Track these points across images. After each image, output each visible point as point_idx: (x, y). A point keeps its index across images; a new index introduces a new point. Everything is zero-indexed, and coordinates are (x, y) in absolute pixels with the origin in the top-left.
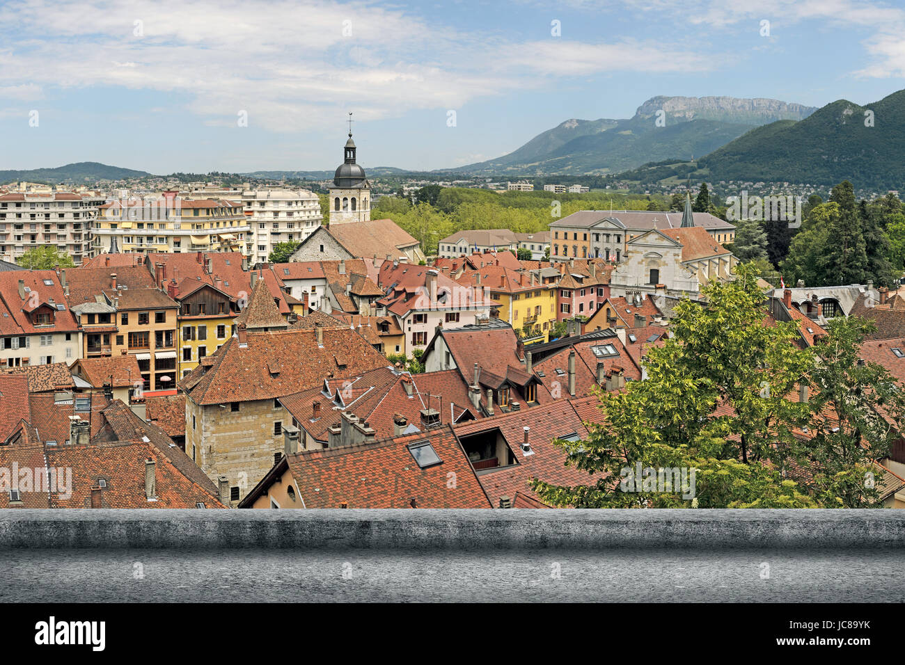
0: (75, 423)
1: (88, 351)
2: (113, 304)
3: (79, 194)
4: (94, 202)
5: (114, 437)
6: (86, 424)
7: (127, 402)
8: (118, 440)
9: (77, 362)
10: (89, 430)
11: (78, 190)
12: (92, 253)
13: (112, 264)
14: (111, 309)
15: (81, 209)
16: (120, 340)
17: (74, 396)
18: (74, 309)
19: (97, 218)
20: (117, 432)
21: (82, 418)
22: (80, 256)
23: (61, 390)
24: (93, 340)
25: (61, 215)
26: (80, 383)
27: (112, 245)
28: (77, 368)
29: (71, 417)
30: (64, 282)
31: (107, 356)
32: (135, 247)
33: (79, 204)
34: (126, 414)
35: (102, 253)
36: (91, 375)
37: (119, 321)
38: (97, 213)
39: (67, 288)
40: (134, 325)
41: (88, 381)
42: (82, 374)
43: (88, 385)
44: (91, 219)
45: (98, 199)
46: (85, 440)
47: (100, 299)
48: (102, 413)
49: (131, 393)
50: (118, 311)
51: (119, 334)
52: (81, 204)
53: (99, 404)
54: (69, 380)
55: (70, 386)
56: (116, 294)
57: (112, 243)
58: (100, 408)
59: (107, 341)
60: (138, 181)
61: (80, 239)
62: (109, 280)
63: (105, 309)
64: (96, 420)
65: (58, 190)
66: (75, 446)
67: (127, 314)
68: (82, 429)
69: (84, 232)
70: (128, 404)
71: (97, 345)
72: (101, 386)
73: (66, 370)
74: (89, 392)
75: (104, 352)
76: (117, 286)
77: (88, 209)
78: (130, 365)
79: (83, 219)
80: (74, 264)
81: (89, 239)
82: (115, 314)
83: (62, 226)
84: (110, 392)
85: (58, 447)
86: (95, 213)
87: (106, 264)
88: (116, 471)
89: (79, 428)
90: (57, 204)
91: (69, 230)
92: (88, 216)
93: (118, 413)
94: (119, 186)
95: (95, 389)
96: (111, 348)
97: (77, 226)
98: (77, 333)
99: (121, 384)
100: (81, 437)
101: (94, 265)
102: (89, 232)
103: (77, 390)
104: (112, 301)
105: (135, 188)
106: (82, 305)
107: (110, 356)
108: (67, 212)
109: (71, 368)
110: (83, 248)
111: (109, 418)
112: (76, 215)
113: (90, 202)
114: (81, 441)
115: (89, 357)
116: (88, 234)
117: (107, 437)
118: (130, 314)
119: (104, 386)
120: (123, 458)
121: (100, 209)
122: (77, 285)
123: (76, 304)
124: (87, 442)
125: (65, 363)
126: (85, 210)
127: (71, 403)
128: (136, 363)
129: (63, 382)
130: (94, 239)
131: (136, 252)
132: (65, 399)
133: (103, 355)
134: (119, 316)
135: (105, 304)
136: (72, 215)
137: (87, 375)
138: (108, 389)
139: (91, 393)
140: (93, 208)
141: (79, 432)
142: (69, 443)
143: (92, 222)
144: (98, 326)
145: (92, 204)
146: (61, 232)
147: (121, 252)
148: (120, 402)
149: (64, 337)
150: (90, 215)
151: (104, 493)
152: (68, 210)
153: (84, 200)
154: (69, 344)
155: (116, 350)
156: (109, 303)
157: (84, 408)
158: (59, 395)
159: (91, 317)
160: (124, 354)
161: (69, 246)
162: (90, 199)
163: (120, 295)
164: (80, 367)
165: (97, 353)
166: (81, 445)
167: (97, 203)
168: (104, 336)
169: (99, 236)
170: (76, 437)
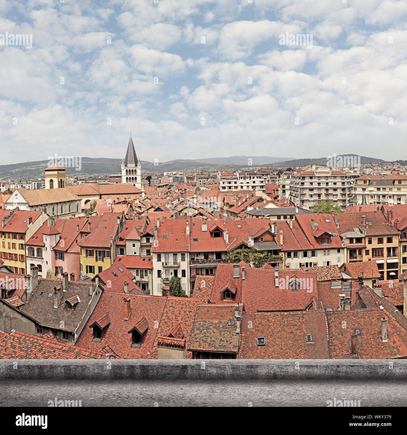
0: (342, 298)
1: (350, 258)
2: (363, 233)
3: (345, 172)
4: (353, 176)
5: (364, 306)
6: (349, 299)
7: (371, 287)
8: (366, 307)
9: (344, 265)
10: (350, 302)
11: (344, 170)
12: (352, 205)
13: (363, 210)
14: (363, 235)
15: (346, 180)
16: (367, 253)
17: (342, 284)
18: (342, 235)
19: (355, 185)
20: (366, 303)
21: (346, 296)
22: (346, 206)
23: (335, 280)
24: (353, 253)
25: (335, 184)
26: (345, 276)
27: (363, 200)
28: (344, 268)
29: (340, 295)
30: (336, 220)
31: (360, 261)
32: (376, 201)
33: (345, 178)
34: (371, 293)
35: (357, 204)
36: (351, 272)
37: (367, 242)
38: (355, 183)
39: (338, 224)
40: (375, 244)
41: (350, 275)
42: (346, 271)
43: (349, 277)
44: (351, 186)
45: (355, 174)
46: (348, 308)
47: (356, 230)
48: (357, 293)
49: (374, 282)
50: (366, 236)
51: (367, 249)
52: (346, 177)
53: (356, 288)
54: (339, 275)
55: (339, 278)
56: (365, 227)
57: (363, 199)
58: (356, 290)
59: (360, 253)
60: (377, 165)
61: (345, 196)
62: (361, 219)
63: (359, 235)
64: (354, 297)
65: (333, 169)
66: (342, 311)
67: (371, 238)
68: (347, 302)
69: (348, 193)
70: (372, 288)
71: (355, 255)
72: (357, 278)
73: (337, 269)
74: (350, 281)
75: (358, 259)
76: (366, 222)
77: (350, 180)
78: (373, 266)
79: (347, 186)
80: (342, 210)
81: (350, 197)
82: (365, 238)
83: (335, 190)
84: (362, 281)
85: (333, 312)
86: (354, 182)
87: (360, 210)
88: (365, 325)
89: (345, 301)
90: (332, 177)
91: (339, 192)
92: (350, 184)
93: (366, 293)
94: (367, 168)
95: (353, 279)
96: (362, 257)
97: (343, 189)
98: (343, 248)
99: (368, 277)
100: (346, 307)
101: (353, 211)
102: (350, 193)
103: (343, 280)
104: (363, 231)
105: (376, 168)
106: (346, 233)
107: (362, 261)
108: (338, 182)
109: (340, 268)
110: (347, 202)
111: (361, 296)
112: (343, 183)
113: (351, 176)
114: (346, 309)
115: (350, 262)
116: (350, 194)
117: (360, 306)
118: (373, 238)
119: (359, 278)
120: (369, 318)
121: (356, 180)
122: (344, 222)
123: (343, 233)
124: (349, 309)
125: (337, 265)
126: (348, 180)
127: (340, 287)
128: (376, 265)
129: (336, 276)
130: (353, 196)
131: (376, 204)
132: (337, 285)
133: (358, 261)
134: (367, 239)
135: (359, 233)
136: (341, 183)
137: (349, 272)
138: (361, 279)
139: (351, 282)
140: (352, 180)
141: (344, 303)
142: (339, 309)
143: (352, 187)
144: (355, 245)
145: (352, 177)
146: (335, 193)
147: (368, 204)
148: (367, 287)
149: (337, 251)
150: (351, 183)
151: (359, 337)
152: (339, 180)
153: (347, 175)
154: (339, 255)
155: (365, 258)
156: (361, 232)
157: (348, 290)
158: (333, 283)
159: (351, 240)
160: (370, 260)
161: (339, 201)
162: (351, 175)
163: (367, 228)
164: (345, 268)
165: (354, 260)
166: (346, 311)
167: (355, 177)
168: (359, 250)
169: (356, 195)
170: (343, 306)
